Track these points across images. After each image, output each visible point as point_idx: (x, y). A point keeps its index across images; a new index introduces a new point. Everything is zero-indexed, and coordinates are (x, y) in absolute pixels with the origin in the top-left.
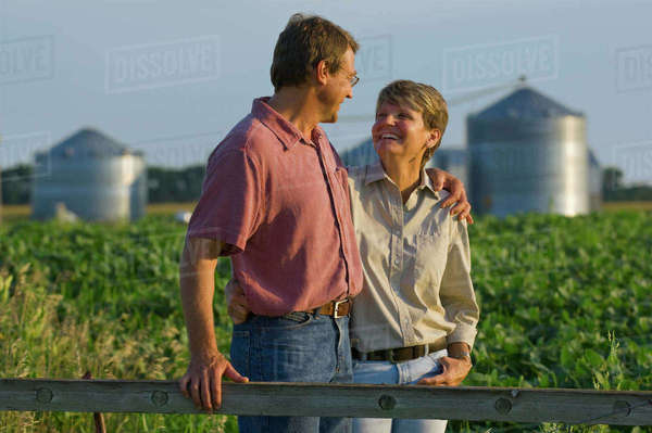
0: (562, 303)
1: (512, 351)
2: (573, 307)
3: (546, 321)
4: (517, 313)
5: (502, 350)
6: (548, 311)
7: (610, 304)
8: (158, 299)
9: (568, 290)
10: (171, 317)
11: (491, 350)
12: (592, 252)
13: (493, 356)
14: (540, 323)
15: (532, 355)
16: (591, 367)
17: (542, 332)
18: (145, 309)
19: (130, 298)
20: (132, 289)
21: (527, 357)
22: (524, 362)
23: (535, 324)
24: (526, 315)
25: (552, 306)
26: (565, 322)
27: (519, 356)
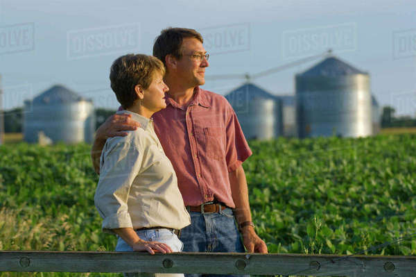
0: (319, 195)
1: (281, 226)
2: (325, 199)
3: (308, 206)
4: (290, 202)
5: (275, 226)
6: (310, 200)
7: (350, 197)
8: (66, 195)
9: (325, 187)
10: (74, 207)
11: (267, 226)
12: (351, 162)
13: (269, 230)
14: (304, 208)
15: (293, 229)
16: (325, 237)
17: (304, 215)
18: (58, 202)
19: (49, 195)
20: (50, 190)
21: (290, 231)
22: (288, 234)
23: (301, 209)
24: (295, 203)
25: (314, 198)
26: (318, 208)
27: (284, 230)
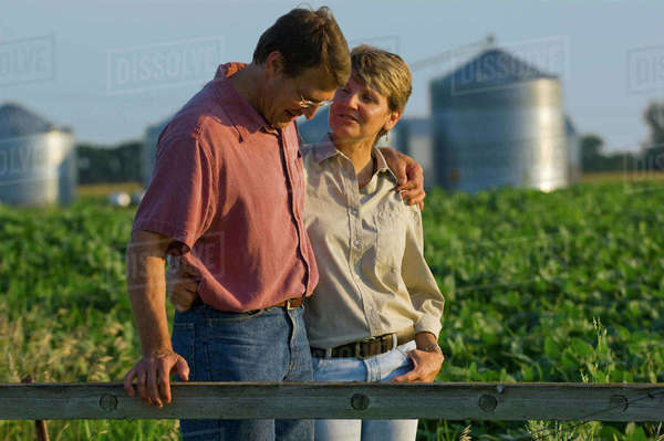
0: (543, 287)
1: (491, 341)
2: (554, 291)
3: (526, 307)
4: (494, 299)
5: (481, 341)
6: (528, 296)
7: (598, 289)
8: (97, 291)
10: (113, 311)
11: (467, 341)
12: (574, 230)
13: (470, 348)
14: (520, 310)
15: (514, 345)
16: (579, 357)
17: (523, 319)
18: (83, 303)
19: (66, 291)
20: (64, 283)
21: (508, 348)
22: (504, 353)
23: (514, 311)
24: (504, 300)
25: (533, 290)
26: (546, 309)
27: (498, 347)
